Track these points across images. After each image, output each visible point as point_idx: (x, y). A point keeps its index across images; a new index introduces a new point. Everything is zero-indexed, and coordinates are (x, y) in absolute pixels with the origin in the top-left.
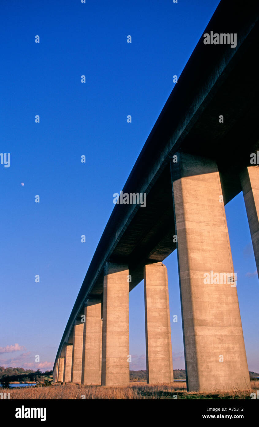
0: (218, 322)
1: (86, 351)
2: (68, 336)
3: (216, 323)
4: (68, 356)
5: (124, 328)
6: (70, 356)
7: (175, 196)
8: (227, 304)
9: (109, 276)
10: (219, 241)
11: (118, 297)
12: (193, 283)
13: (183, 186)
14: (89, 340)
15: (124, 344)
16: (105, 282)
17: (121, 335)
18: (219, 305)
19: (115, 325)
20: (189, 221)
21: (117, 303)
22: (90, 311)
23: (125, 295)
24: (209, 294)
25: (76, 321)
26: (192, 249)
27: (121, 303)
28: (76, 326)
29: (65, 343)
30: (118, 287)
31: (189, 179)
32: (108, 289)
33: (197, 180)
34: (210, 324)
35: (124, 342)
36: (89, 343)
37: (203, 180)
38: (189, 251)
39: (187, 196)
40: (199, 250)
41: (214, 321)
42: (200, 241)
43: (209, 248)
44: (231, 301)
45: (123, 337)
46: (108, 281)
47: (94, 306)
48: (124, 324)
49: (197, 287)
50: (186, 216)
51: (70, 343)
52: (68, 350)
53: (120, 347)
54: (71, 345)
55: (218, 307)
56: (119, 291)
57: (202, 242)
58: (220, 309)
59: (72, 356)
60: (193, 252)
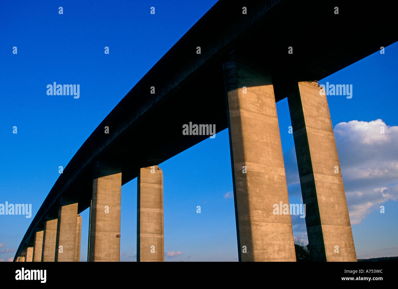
0: (107, 258)
1: (44, 257)
2: (29, 239)
3: (106, 259)
4: (29, 257)
5: (71, 246)
6: (31, 257)
7: (94, 188)
8: (114, 249)
9: (63, 207)
10: (114, 215)
11: (69, 223)
12: (97, 238)
13: (98, 183)
14: (47, 249)
15: (71, 257)
16: (59, 212)
17: (69, 251)
18: (109, 249)
19: (65, 243)
20: (99, 204)
21: (67, 228)
22: (50, 225)
23: (74, 222)
24: (104, 244)
25: (37, 228)
26: (99, 220)
27: (71, 228)
28: (37, 233)
29: (26, 244)
30: (69, 216)
31: (103, 178)
32: (61, 217)
33: (107, 179)
34: (103, 259)
35: (71, 256)
36: (47, 251)
37: (111, 179)
38: (97, 221)
39: (100, 189)
40: (102, 220)
41: (105, 257)
42: (103, 215)
43: (108, 219)
44: (116, 247)
45: (70, 252)
46: (62, 211)
47: (53, 221)
48: (72, 243)
49: (99, 240)
50: (98, 201)
51: (31, 244)
52: (29, 252)
53: (68, 259)
54: (31, 247)
55: (109, 251)
56: (69, 219)
57: (104, 216)
58: (109, 252)
59: (32, 257)
60: (99, 222)
